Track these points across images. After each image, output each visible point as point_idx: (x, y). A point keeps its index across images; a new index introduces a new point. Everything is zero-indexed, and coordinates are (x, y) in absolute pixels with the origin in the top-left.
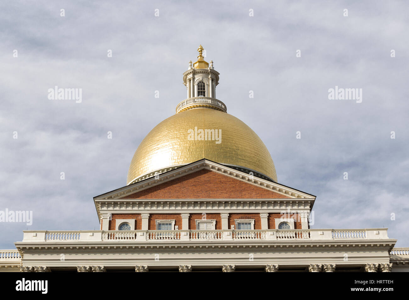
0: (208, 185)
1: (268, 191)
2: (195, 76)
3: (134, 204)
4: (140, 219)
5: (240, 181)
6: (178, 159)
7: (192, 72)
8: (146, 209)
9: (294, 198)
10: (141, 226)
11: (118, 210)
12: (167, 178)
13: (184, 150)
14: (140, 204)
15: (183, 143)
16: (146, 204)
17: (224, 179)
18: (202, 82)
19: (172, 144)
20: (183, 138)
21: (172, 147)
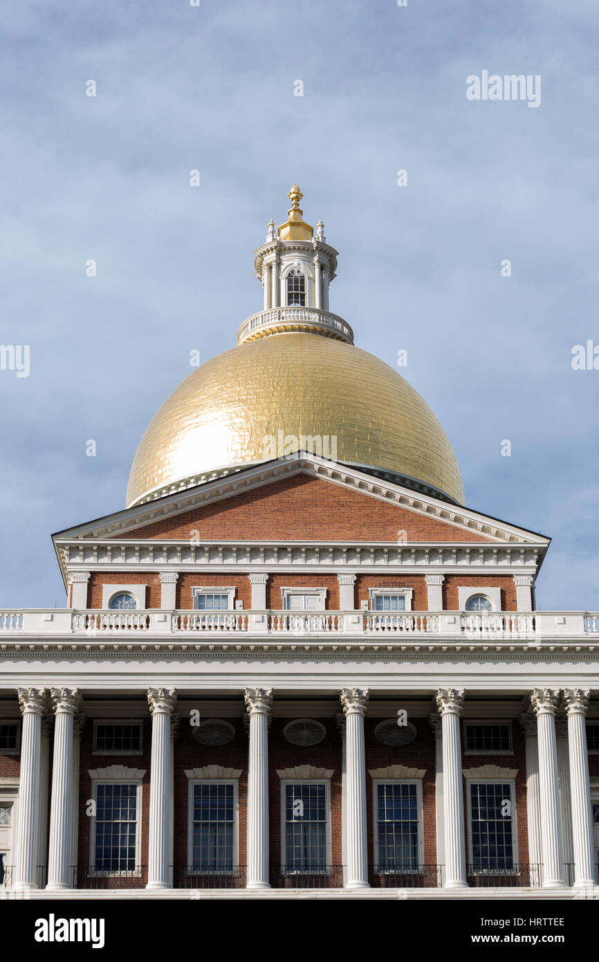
0: (310, 509)
1: (445, 525)
2: (283, 258)
3: (143, 551)
4: (156, 583)
5: (383, 502)
6: (242, 449)
7: (276, 248)
8: (172, 561)
9: (502, 542)
10: (160, 600)
11: (106, 563)
12: (218, 494)
13: (256, 430)
14: (158, 550)
15: (255, 413)
16: (171, 551)
17: (346, 498)
19: (229, 414)
20: (254, 401)
21: (228, 422)
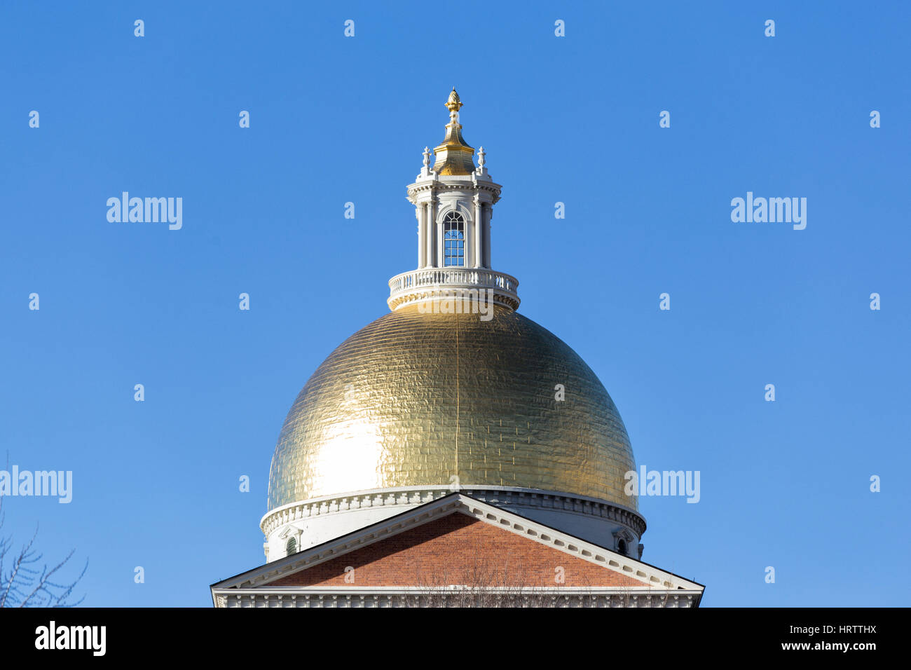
1: (600, 567)
2: (439, 196)
3: (299, 598)
5: (538, 543)
7: (431, 187)
9: (657, 589)
13: (410, 451)
15: (409, 430)
16: (327, 599)
17: (501, 539)
18: (457, 215)
19: (383, 429)
20: (408, 416)
21: (382, 439)
